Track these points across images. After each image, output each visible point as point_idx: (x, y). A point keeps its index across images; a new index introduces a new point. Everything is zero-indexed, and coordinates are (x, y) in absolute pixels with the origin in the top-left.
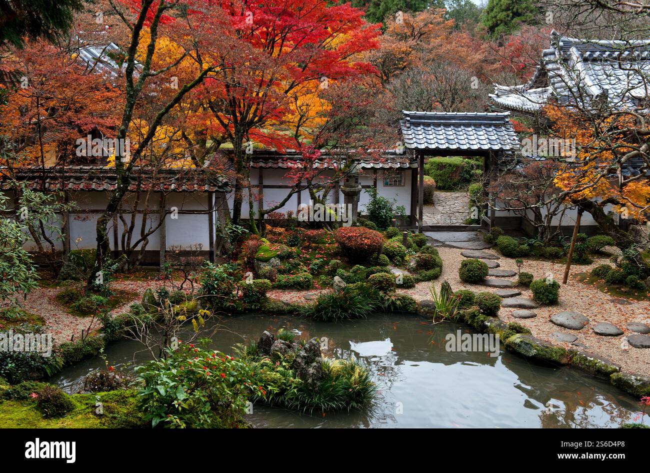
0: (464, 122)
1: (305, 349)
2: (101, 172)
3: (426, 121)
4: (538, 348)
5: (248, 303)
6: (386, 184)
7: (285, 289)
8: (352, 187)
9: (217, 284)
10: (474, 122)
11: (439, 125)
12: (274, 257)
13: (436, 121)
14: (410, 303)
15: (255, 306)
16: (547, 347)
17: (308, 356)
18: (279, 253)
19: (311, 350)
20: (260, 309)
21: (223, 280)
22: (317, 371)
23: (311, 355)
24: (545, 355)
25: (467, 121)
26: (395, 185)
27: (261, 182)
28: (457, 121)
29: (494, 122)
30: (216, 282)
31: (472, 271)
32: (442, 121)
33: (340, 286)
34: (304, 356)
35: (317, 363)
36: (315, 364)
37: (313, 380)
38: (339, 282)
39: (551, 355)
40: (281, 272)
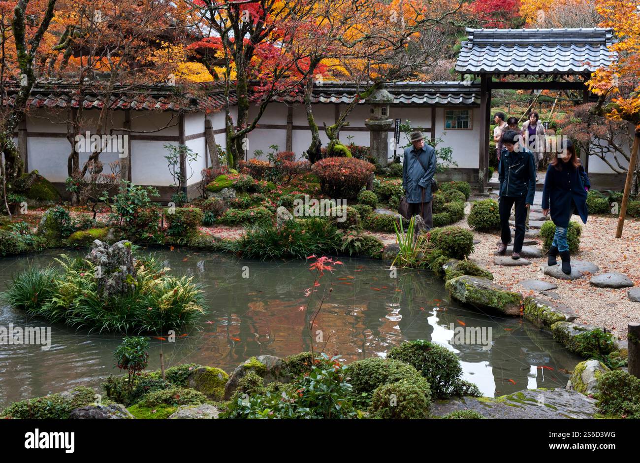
0: (548, 40)
1: (107, 253)
2: (59, 87)
3: (495, 40)
4: (472, 289)
5: (171, 235)
6: (448, 127)
7: (232, 226)
8: (377, 119)
9: (133, 209)
10: (562, 40)
11: (512, 45)
12: (228, 187)
13: (508, 40)
14: (374, 246)
15: (182, 240)
16: (485, 288)
17: (109, 263)
18: (235, 182)
19: (114, 255)
20: (186, 245)
21: (144, 205)
22: (116, 282)
23: (114, 261)
24: (480, 299)
25: (552, 40)
26: (460, 127)
27: (290, 122)
28: (537, 40)
29: (590, 40)
30: (132, 206)
31: (480, 214)
32: (517, 40)
33: (282, 219)
34: (104, 262)
35: (119, 272)
36: (116, 274)
37: (110, 294)
38: (283, 213)
39: (491, 299)
40: (233, 205)
